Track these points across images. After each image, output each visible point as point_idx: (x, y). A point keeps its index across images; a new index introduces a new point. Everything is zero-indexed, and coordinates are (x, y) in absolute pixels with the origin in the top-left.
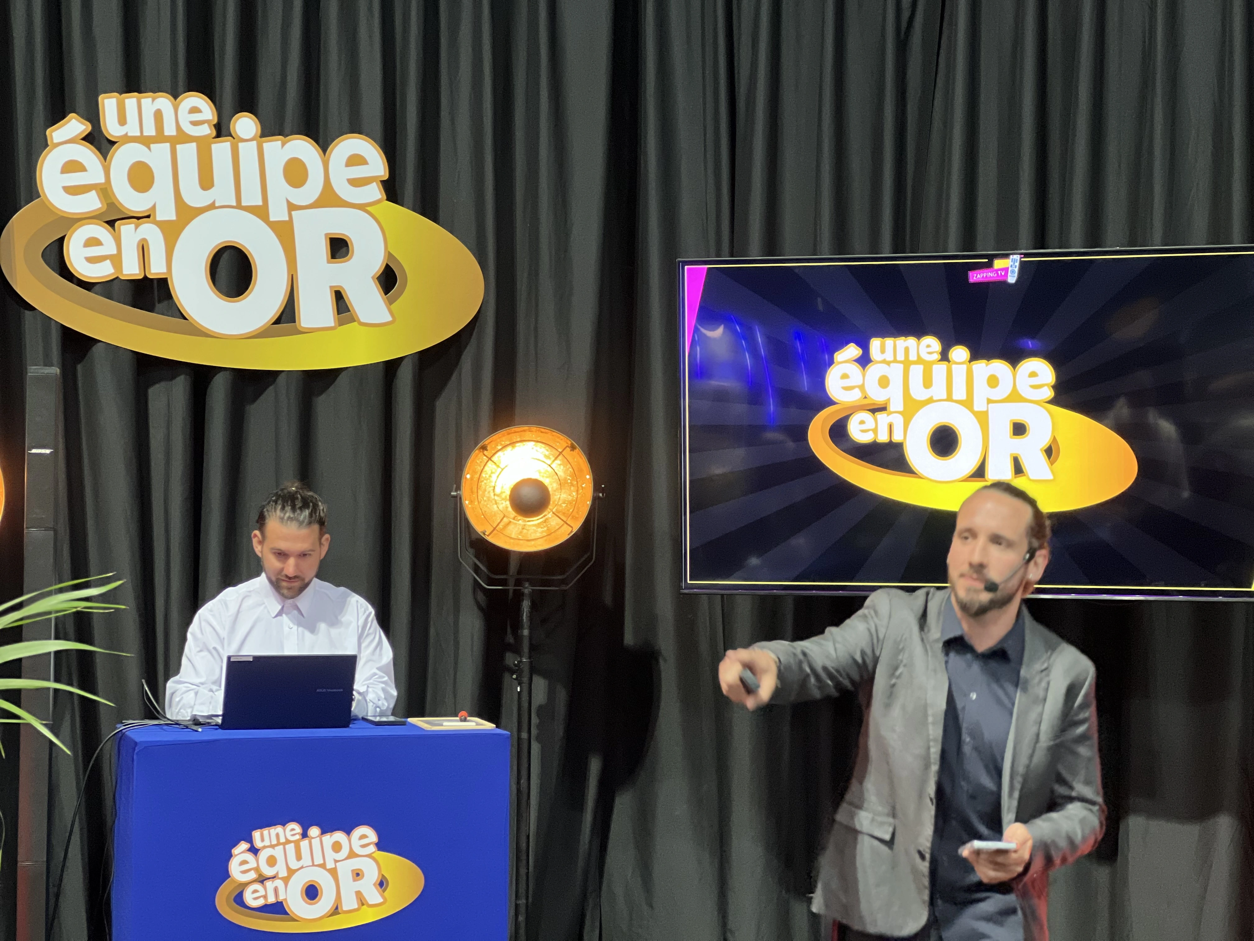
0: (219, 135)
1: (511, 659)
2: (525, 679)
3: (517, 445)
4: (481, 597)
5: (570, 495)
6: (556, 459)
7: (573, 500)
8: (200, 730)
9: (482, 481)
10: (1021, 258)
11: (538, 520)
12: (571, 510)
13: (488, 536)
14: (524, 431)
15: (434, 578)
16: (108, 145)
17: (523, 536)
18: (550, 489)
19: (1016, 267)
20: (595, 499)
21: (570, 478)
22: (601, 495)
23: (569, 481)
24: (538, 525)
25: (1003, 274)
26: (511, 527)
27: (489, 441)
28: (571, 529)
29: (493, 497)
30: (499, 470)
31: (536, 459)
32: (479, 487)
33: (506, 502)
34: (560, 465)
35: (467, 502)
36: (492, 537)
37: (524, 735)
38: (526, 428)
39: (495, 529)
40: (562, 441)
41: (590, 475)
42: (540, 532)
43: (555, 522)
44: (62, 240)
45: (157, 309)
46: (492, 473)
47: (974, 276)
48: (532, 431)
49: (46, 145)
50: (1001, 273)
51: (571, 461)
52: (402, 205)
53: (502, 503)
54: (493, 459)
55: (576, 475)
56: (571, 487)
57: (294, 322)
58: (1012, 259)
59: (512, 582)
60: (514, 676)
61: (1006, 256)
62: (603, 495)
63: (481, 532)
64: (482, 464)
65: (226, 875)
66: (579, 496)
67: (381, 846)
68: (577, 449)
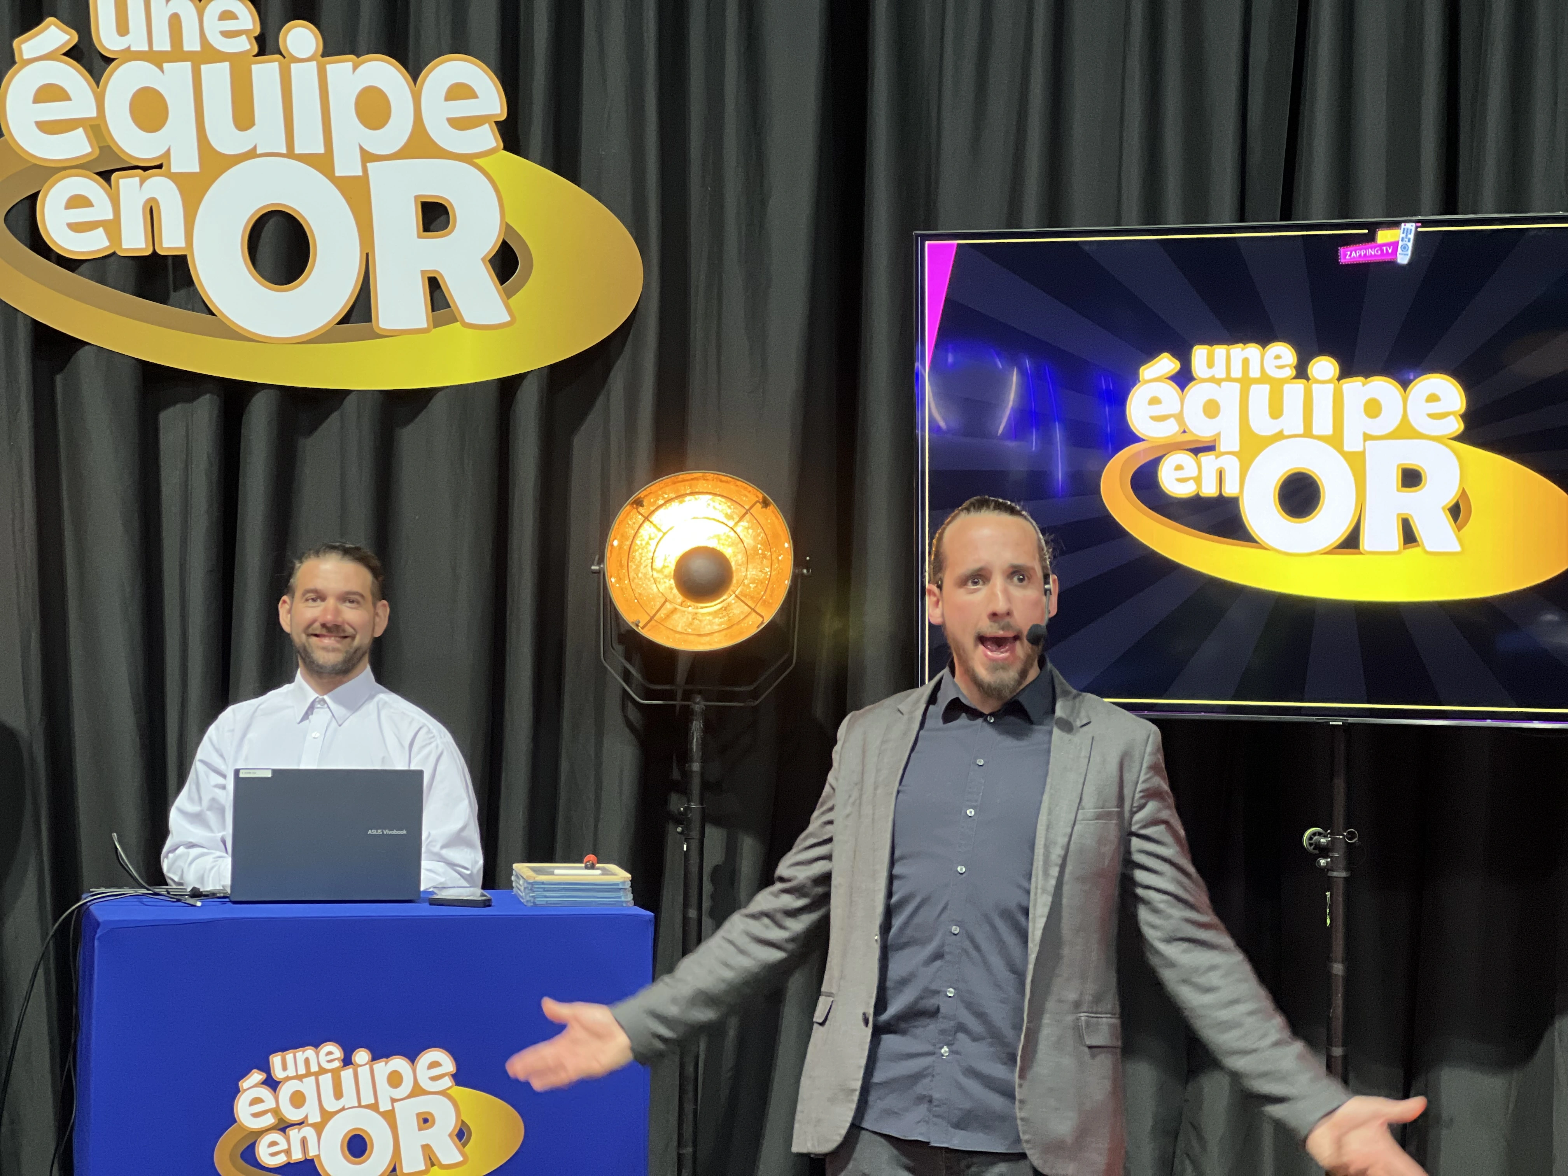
0: (262, 52)
1: (677, 804)
2: (695, 834)
3: (688, 498)
4: (633, 714)
5: (761, 571)
6: (742, 518)
7: (765, 579)
8: (199, 904)
9: (635, 551)
10: (1417, 227)
11: (715, 605)
12: (762, 593)
13: (642, 628)
14: (696, 479)
15: (568, 687)
16: (103, 63)
17: (692, 629)
18: (733, 564)
19: (1409, 241)
20: (796, 578)
21: (762, 548)
22: (805, 571)
23: (760, 551)
24: (715, 614)
25: (1390, 251)
26: (676, 616)
27: (645, 493)
28: (761, 619)
29: (651, 573)
30: (661, 534)
31: (714, 519)
32: (630, 559)
33: (670, 580)
34: (748, 528)
35: (613, 580)
36: (649, 630)
37: (693, 913)
38: (697, 474)
39: (652, 619)
40: (751, 494)
41: (789, 543)
42: (717, 623)
43: (738, 610)
44: (33, 198)
45: (171, 300)
46: (650, 539)
47: (1346, 255)
48: (708, 480)
49: (13, 63)
50: (1387, 250)
51: (762, 521)
52: (526, 157)
53: (665, 582)
54: (652, 518)
55: (769, 543)
56: (762, 560)
57: (369, 320)
58: (1404, 229)
59: (679, 695)
60: (679, 829)
61: (1396, 225)
62: (808, 571)
63: (633, 623)
64: (636, 525)
65: (231, 1119)
66: (774, 573)
67: (459, 1079)
68: (772, 506)
